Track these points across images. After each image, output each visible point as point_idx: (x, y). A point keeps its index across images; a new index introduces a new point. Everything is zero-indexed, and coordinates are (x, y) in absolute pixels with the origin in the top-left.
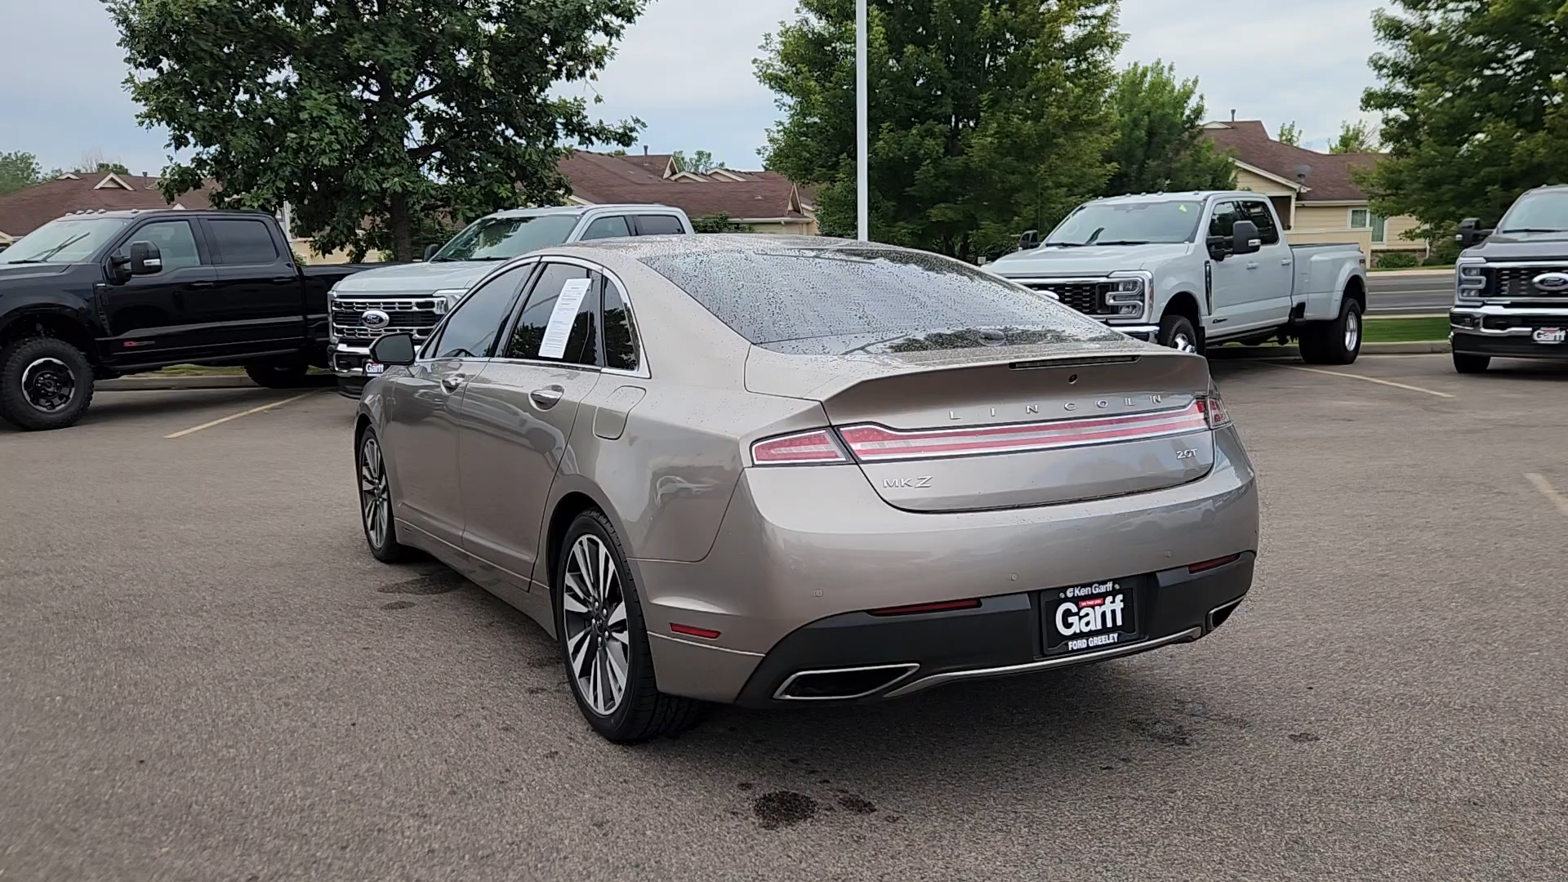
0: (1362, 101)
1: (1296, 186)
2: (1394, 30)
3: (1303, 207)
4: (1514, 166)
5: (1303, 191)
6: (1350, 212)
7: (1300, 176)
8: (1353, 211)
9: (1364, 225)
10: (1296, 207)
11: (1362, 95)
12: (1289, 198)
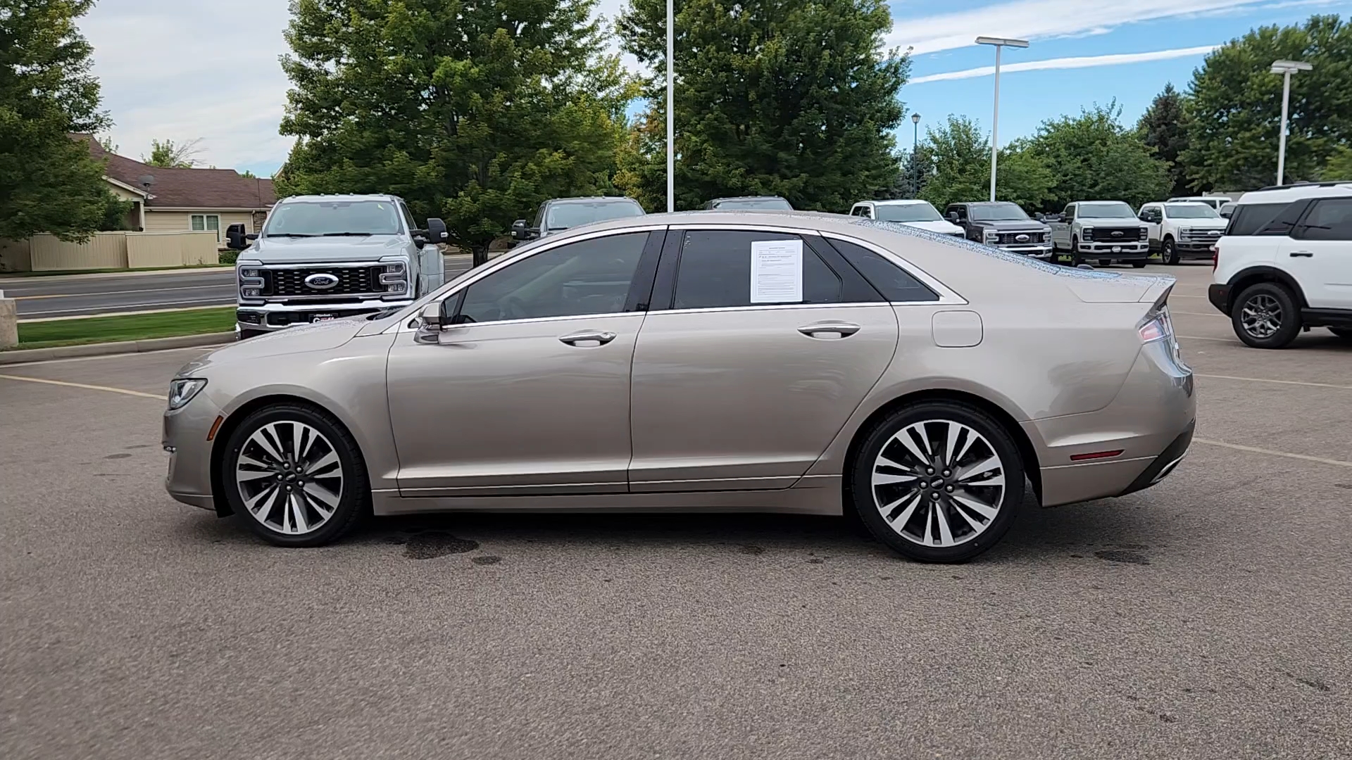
0: (281, 126)
1: (144, 194)
2: (302, 75)
3: (151, 212)
4: (415, 184)
5: (150, 198)
6: (190, 216)
7: (145, 184)
8: (193, 217)
9: (203, 229)
10: (145, 212)
11: (282, 122)
12: (137, 204)
